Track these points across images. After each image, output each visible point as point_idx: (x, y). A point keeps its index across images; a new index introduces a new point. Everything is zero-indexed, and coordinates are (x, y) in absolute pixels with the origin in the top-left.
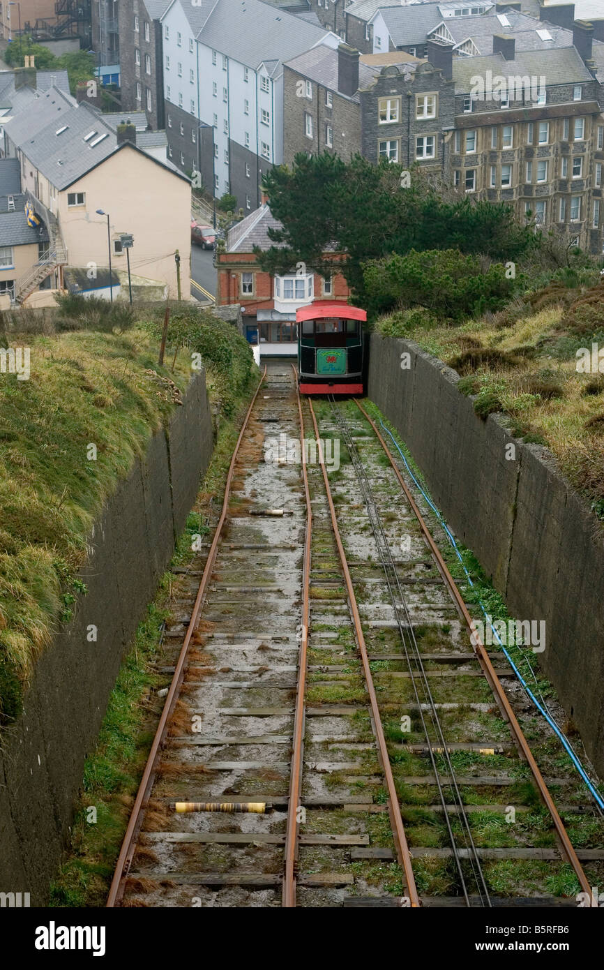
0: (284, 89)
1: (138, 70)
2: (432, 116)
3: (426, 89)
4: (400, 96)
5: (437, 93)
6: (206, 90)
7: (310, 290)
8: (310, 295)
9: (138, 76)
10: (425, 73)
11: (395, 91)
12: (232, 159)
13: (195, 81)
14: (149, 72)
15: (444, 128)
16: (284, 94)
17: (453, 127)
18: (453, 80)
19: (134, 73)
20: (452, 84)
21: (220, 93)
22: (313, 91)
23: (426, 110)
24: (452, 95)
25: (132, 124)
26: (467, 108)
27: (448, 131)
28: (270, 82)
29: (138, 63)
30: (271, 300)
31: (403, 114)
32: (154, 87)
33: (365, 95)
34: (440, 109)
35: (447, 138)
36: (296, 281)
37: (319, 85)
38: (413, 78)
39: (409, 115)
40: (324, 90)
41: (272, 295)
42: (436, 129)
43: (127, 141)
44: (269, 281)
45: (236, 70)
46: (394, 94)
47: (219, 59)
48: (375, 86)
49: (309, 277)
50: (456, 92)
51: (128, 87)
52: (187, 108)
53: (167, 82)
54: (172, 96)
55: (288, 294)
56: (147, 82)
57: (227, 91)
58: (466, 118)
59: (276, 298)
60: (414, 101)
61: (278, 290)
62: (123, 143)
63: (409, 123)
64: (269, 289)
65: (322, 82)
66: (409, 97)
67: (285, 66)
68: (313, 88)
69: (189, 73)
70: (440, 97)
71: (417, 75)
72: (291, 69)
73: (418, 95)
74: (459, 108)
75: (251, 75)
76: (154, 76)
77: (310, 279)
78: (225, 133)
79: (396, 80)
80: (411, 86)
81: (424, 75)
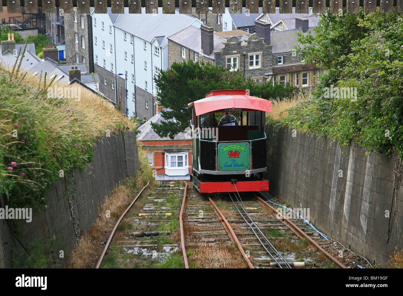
0: (169, 53)
1: (77, 46)
2: (259, 67)
3: (255, 51)
4: (239, 55)
5: (261, 52)
6: (120, 56)
7: (186, 162)
8: (186, 165)
9: (77, 50)
10: (254, 40)
11: (235, 52)
12: (137, 98)
13: (113, 51)
14: (84, 47)
15: (266, 74)
16: (169, 56)
17: (271, 73)
18: (271, 45)
19: (74, 48)
20: (271, 48)
21: (129, 58)
22: (186, 54)
23: (254, 63)
24: (271, 54)
25: (78, 69)
26: (280, 62)
27: (268, 75)
28: (160, 49)
29: (77, 42)
30: (163, 169)
31: (241, 65)
32: (87, 56)
33: (218, 55)
34: (263, 63)
35: (268, 80)
36: (178, 156)
37: (190, 50)
38: (246, 44)
39: (245, 66)
40: (193, 53)
41: (163, 165)
42: (261, 74)
43: (75, 79)
44: (162, 157)
45: (139, 44)
46: (235, 54)
47: (129, 37)
48: (224, 49)
49: (186, 154)
50: (273, 52)
51: (71, 57)
52: (108, 68)
53: (95, 53)
54: (99, 61)
55: (173, 164)
56: (83, 53)
57: (133, 56)
58: (280, 68)
59: (166, 167)
60: (247, 58)
61: (168, 162)
62: (73, 80)
63: (244, 71)
64: (162, 161)
65: (191, 48)
66: (244, 55)
67: (169, 39)
68: (186, 52)
69: (109, 46)
70: (263, 55)
71: (249, 42)
72: (172, 41)
73: (250, 54)
74: (275, 61)
75: (148, 45)
76: (87, 49)
77: (186, 156)
78: (132, 82)
79: (236, 45)
80: (245, 49)
81: (253, 42)
